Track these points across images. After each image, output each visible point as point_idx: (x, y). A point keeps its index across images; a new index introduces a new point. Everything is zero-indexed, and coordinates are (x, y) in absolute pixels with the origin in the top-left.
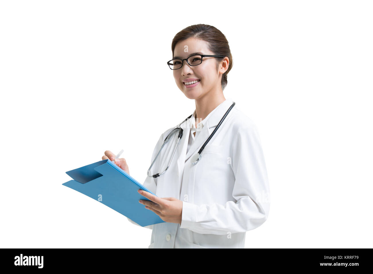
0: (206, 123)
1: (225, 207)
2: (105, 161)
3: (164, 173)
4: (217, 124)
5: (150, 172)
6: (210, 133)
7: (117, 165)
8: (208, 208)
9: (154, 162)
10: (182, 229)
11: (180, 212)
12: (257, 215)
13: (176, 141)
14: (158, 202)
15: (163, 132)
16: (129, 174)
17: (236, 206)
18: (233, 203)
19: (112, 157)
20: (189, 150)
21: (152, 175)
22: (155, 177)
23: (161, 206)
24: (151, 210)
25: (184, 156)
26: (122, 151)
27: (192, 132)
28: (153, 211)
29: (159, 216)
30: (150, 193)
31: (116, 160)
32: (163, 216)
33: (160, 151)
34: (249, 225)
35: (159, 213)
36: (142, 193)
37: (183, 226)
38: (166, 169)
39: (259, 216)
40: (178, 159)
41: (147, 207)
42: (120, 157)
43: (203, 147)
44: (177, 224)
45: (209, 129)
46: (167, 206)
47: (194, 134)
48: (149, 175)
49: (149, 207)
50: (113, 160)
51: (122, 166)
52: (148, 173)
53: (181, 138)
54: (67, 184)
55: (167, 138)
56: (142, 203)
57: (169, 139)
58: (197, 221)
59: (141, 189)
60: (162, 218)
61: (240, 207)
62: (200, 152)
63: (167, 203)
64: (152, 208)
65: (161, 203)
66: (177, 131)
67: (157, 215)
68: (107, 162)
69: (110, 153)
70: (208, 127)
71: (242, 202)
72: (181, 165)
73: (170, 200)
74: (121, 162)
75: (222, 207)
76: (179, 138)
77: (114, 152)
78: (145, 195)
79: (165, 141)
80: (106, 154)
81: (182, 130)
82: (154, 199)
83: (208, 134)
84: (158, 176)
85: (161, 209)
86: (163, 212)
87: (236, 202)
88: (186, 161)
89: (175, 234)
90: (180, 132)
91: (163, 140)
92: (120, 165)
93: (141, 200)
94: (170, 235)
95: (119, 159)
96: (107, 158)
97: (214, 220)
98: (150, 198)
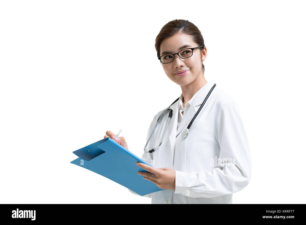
0: (192, 103)
1: (213, 173)
2: (106, 140)
3: (158, 148)
4: (202, 103)
5: (146, 149)
6: (196, 111)
7: (117, 142)
8: (198, 175)
9: (149, 140)
10: (177, 194)
11: (174, 180)
12: (241, 179)
13: (167, 120)
14: (154, 172)
15: (156, 114)
16: (128, 149)
17: (222, 172)
18: (219, 169)
19: (113, 136)
20: (178, 127)
21: (148, 151)
22: (151, 152)
23: (157, 175)
24: (149, 180)
25: (175, 132)
26: (121, 131)
27: (181, 111)
28: (150, 181)
29: (156, 184)
30: (147, 164)
31: (116, 139)
32: (159, 184)
33: (154, 130)
34: (235, 188)
35: (155, 181)
36: (140, 165)
37: (176, 192)
38: (160, 145)
39: (242, 179)
40: (170, 135)
41: (145, 177)
42: (119, 136)
43: (191, 123)
44: (172, 190)
45: (195, 107)
46: (162, 175)
47: (183, 113)
48: (146, 151)
49: (146, 177)
50: (114, 139)
51: (121, 144)
52: (145, 149)
53: (171, 117)
54: (74, 162)
55: (160, 119)
56: (140, 175)
57: (161, 119)
58: (189, 186)
59: (139, 161)
60: (159, 186)
61: (225, 172)
62: (189, 127)
63: (162, 172)
64: (150, 178)
65: (157, 173)
66: (167, 112)
67: (154, 183)
68: (108, 140)
69: (110, 133)
70: (194, 106)
71: (227, 169)
72: (173, 140)
73: (165, 170)
74: (120, 140)
75: (210, 174)
76: (170, 117)
77: (114, 132)
78: (143, 166)
79: (158, 121)
80: (107, 133)
81: (172, 111)
82: (150, 169)
83: (195, 112)
84: (153, 151)
85: (157, 178)
86: (159, 180)
87: (222, 168)
88: (177, 136)
89: (171, 199)
90: (170, 112)
91: (155, 121)
92: (120, 143)
93: (139, 172)
94: (166, 200)
95: (119, 138)
96: (108, 137)
97: (203, 185)
98: (147, 168)
